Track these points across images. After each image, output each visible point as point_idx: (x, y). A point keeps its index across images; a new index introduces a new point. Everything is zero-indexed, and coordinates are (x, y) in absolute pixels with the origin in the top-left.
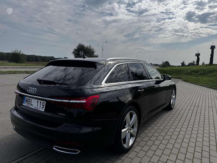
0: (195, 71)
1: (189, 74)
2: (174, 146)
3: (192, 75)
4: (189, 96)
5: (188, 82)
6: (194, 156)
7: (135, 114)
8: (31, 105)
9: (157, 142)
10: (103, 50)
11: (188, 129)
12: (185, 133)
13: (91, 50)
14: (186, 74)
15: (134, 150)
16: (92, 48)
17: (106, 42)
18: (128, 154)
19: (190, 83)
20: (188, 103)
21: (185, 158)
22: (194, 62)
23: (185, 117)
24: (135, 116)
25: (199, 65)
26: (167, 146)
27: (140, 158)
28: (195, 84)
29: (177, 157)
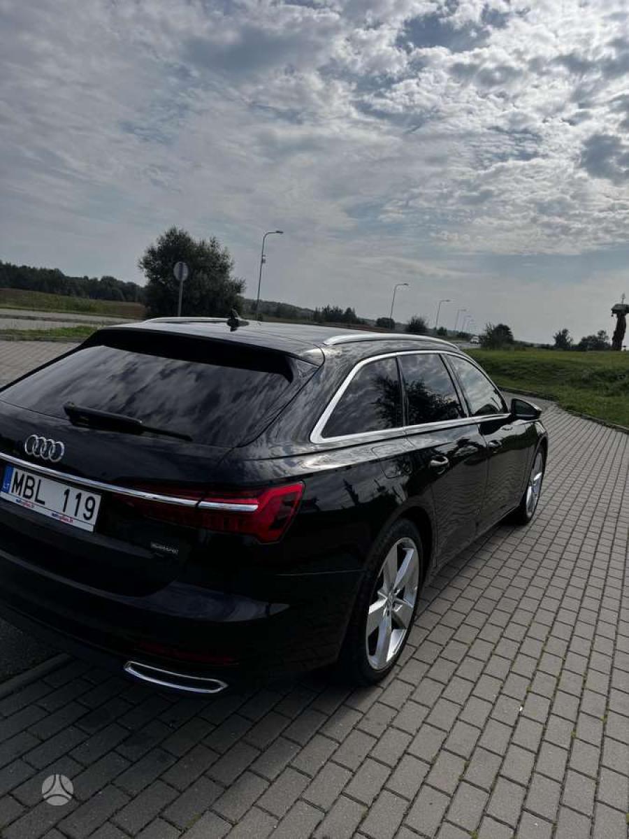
0: (609, 375)
1: (586, 386)
2: (538, 664)
3: (596, 388)
4: (586, 471)
5: (581, 416)
6: (607, 704)
7: (412, 548)
8: (37, 500)
9: (481, 650)
10: (263, 261)
11: (587, 602)
12: (577, 620)
13: (218, 257)
14: (572, 381)
15: (399, 677)
16: (220, 251)
17: (278, 232)
18: (379, 691)
19: (586, 422)
20: (581, 500)
21: (578, 712)
22: (602, 333)
23: (574, 557)
24: (411, 554)
25: (623, 349)
26: (515, 665)
27: (423, 705)
28: (605, 425)
29: (551, 707)
